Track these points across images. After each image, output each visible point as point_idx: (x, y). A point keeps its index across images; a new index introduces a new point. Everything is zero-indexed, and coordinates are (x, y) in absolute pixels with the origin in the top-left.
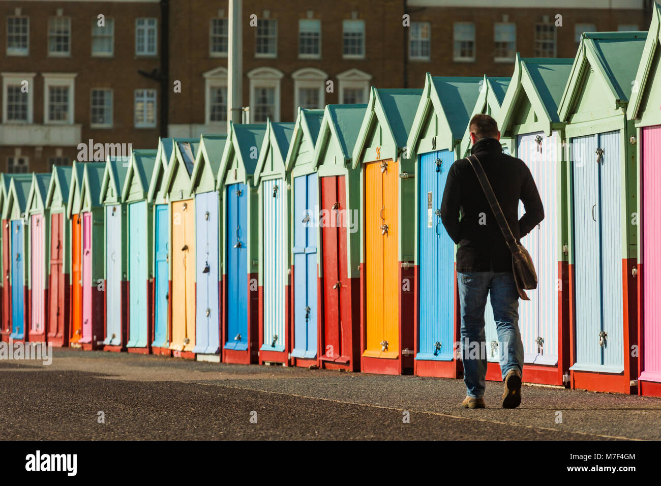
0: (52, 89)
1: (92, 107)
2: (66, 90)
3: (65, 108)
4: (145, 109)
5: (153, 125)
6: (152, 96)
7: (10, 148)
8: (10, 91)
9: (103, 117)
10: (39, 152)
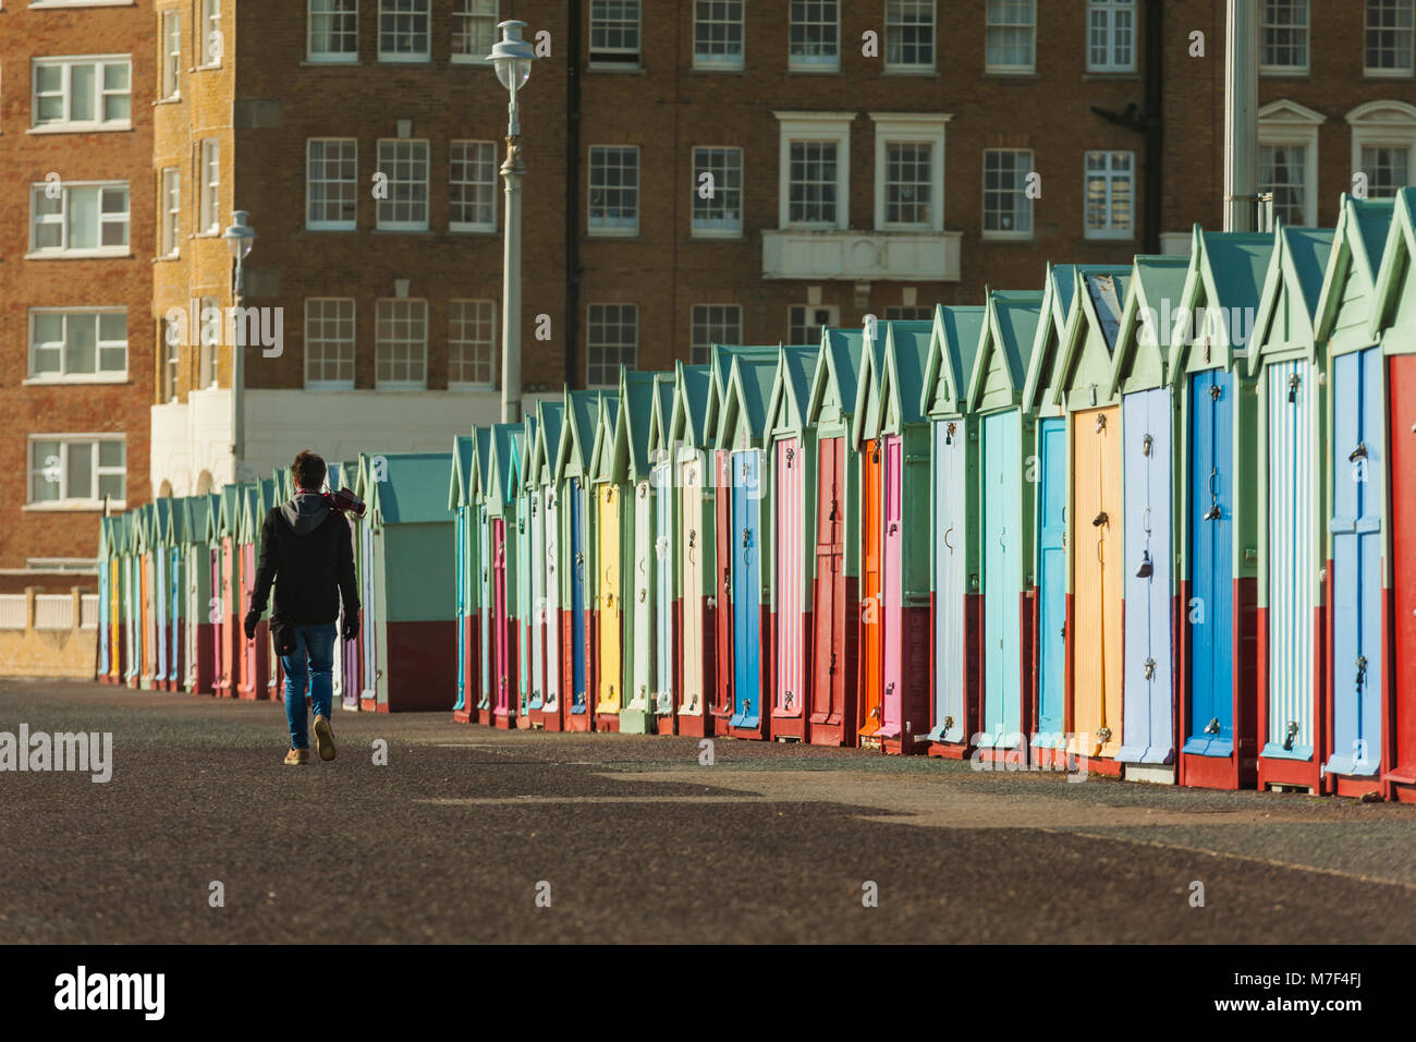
0: (893, 151)
1: (985, 191)
2: (926, 151)
3: (924, 194)
4: (1109, 197)
5: (1127, 233)
6: (1126, 166)
7: (797, 287)
8: (797, 151)
9: (1011, 216)
10: (862, 294)
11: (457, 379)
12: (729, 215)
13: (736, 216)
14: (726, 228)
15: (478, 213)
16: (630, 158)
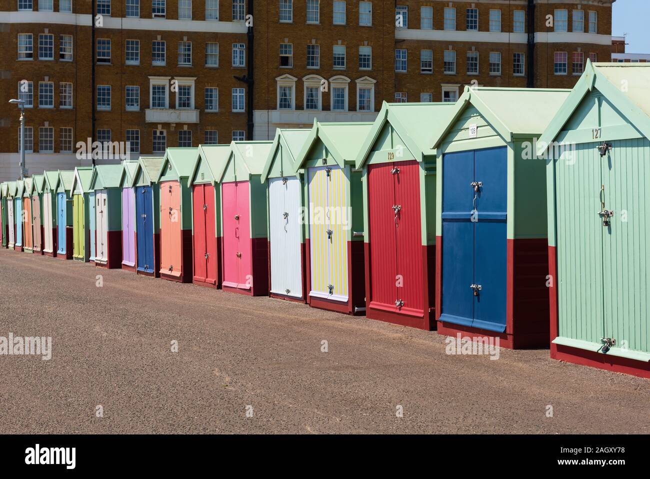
0: (180, 88)
1: (205, 99)
2: (189, 88)
3: (189, 99)
4: (238, 101)
5: (243, 111)
6: (243, 92)
7: (155, 125)
8: (154, 88)
9: (212, 106)
10: (173, 127)
11: (62, 150)
12: (135, 105)
13: (138, 105)
14: (135, 108)
15: (67, 103)
16: (108, 89)
